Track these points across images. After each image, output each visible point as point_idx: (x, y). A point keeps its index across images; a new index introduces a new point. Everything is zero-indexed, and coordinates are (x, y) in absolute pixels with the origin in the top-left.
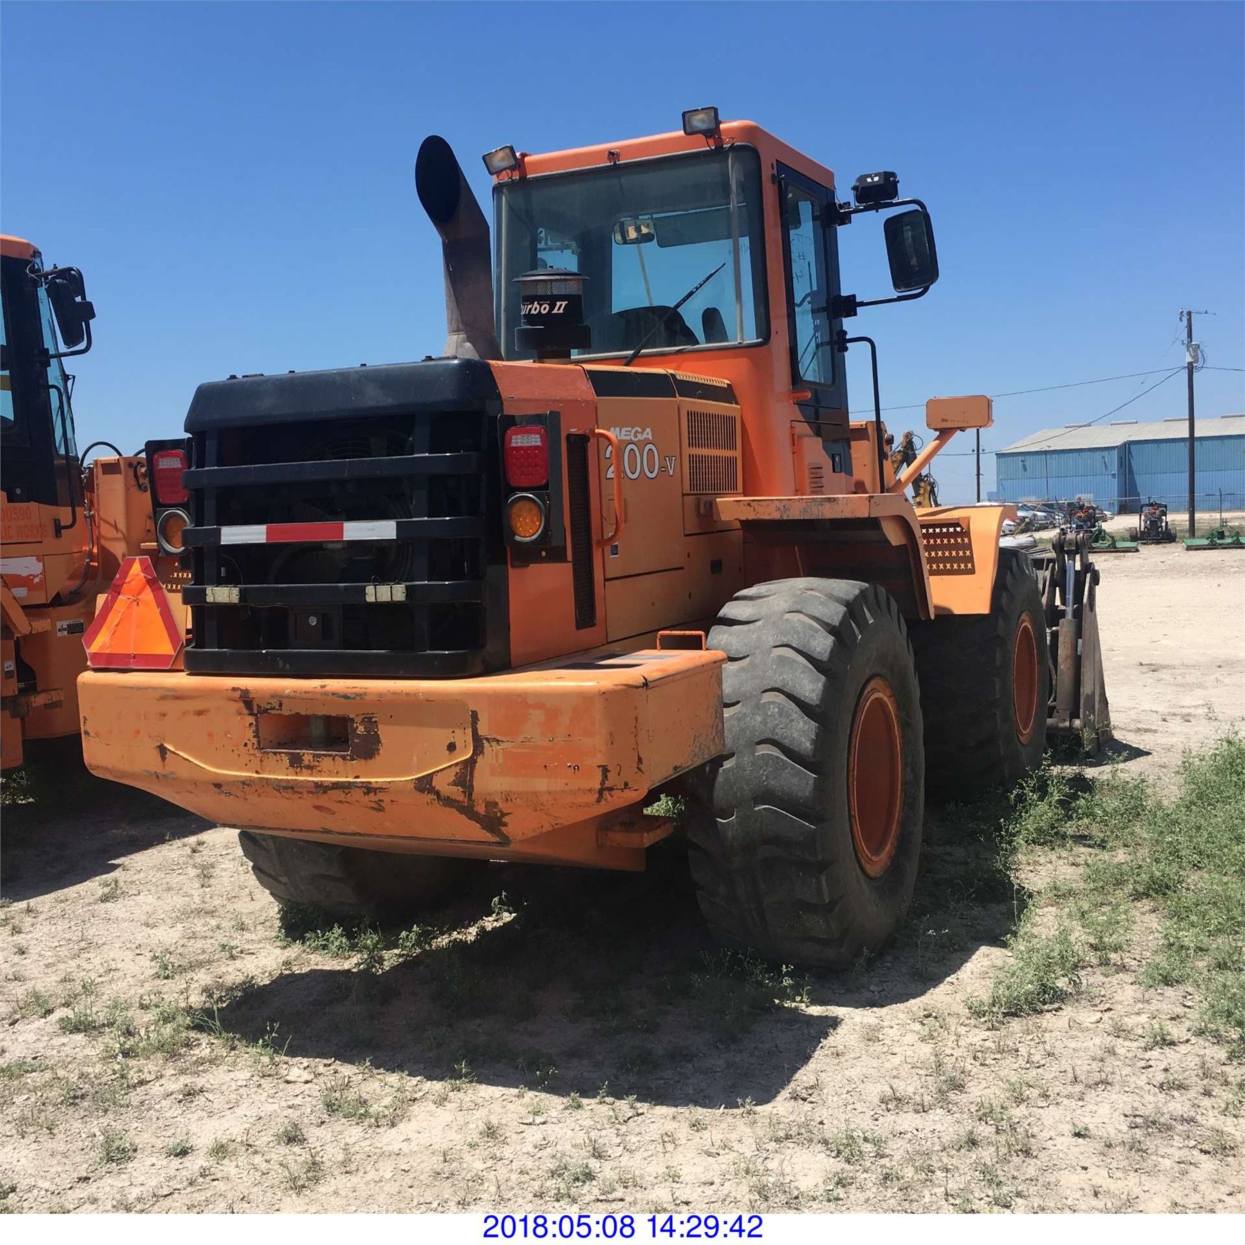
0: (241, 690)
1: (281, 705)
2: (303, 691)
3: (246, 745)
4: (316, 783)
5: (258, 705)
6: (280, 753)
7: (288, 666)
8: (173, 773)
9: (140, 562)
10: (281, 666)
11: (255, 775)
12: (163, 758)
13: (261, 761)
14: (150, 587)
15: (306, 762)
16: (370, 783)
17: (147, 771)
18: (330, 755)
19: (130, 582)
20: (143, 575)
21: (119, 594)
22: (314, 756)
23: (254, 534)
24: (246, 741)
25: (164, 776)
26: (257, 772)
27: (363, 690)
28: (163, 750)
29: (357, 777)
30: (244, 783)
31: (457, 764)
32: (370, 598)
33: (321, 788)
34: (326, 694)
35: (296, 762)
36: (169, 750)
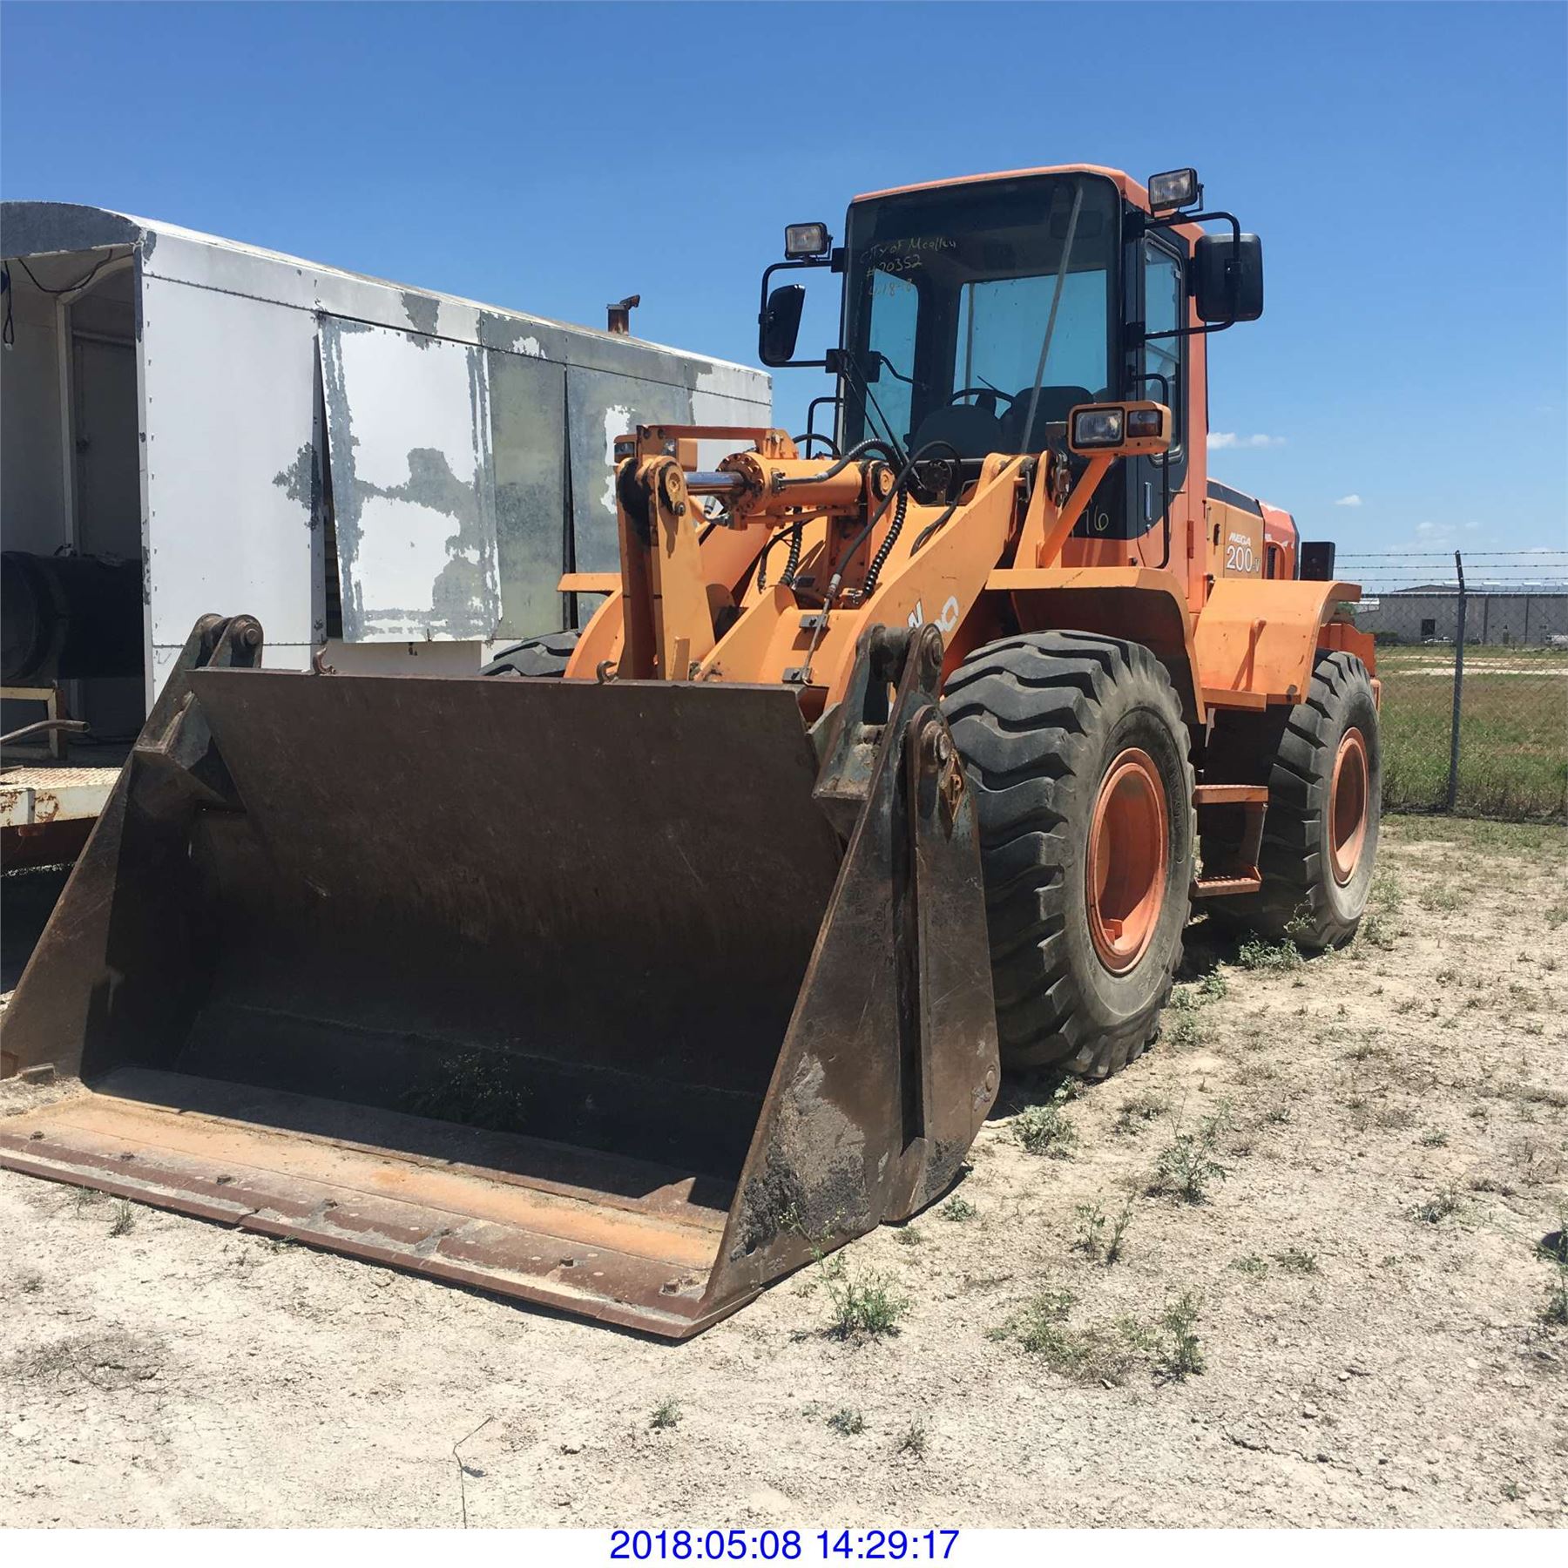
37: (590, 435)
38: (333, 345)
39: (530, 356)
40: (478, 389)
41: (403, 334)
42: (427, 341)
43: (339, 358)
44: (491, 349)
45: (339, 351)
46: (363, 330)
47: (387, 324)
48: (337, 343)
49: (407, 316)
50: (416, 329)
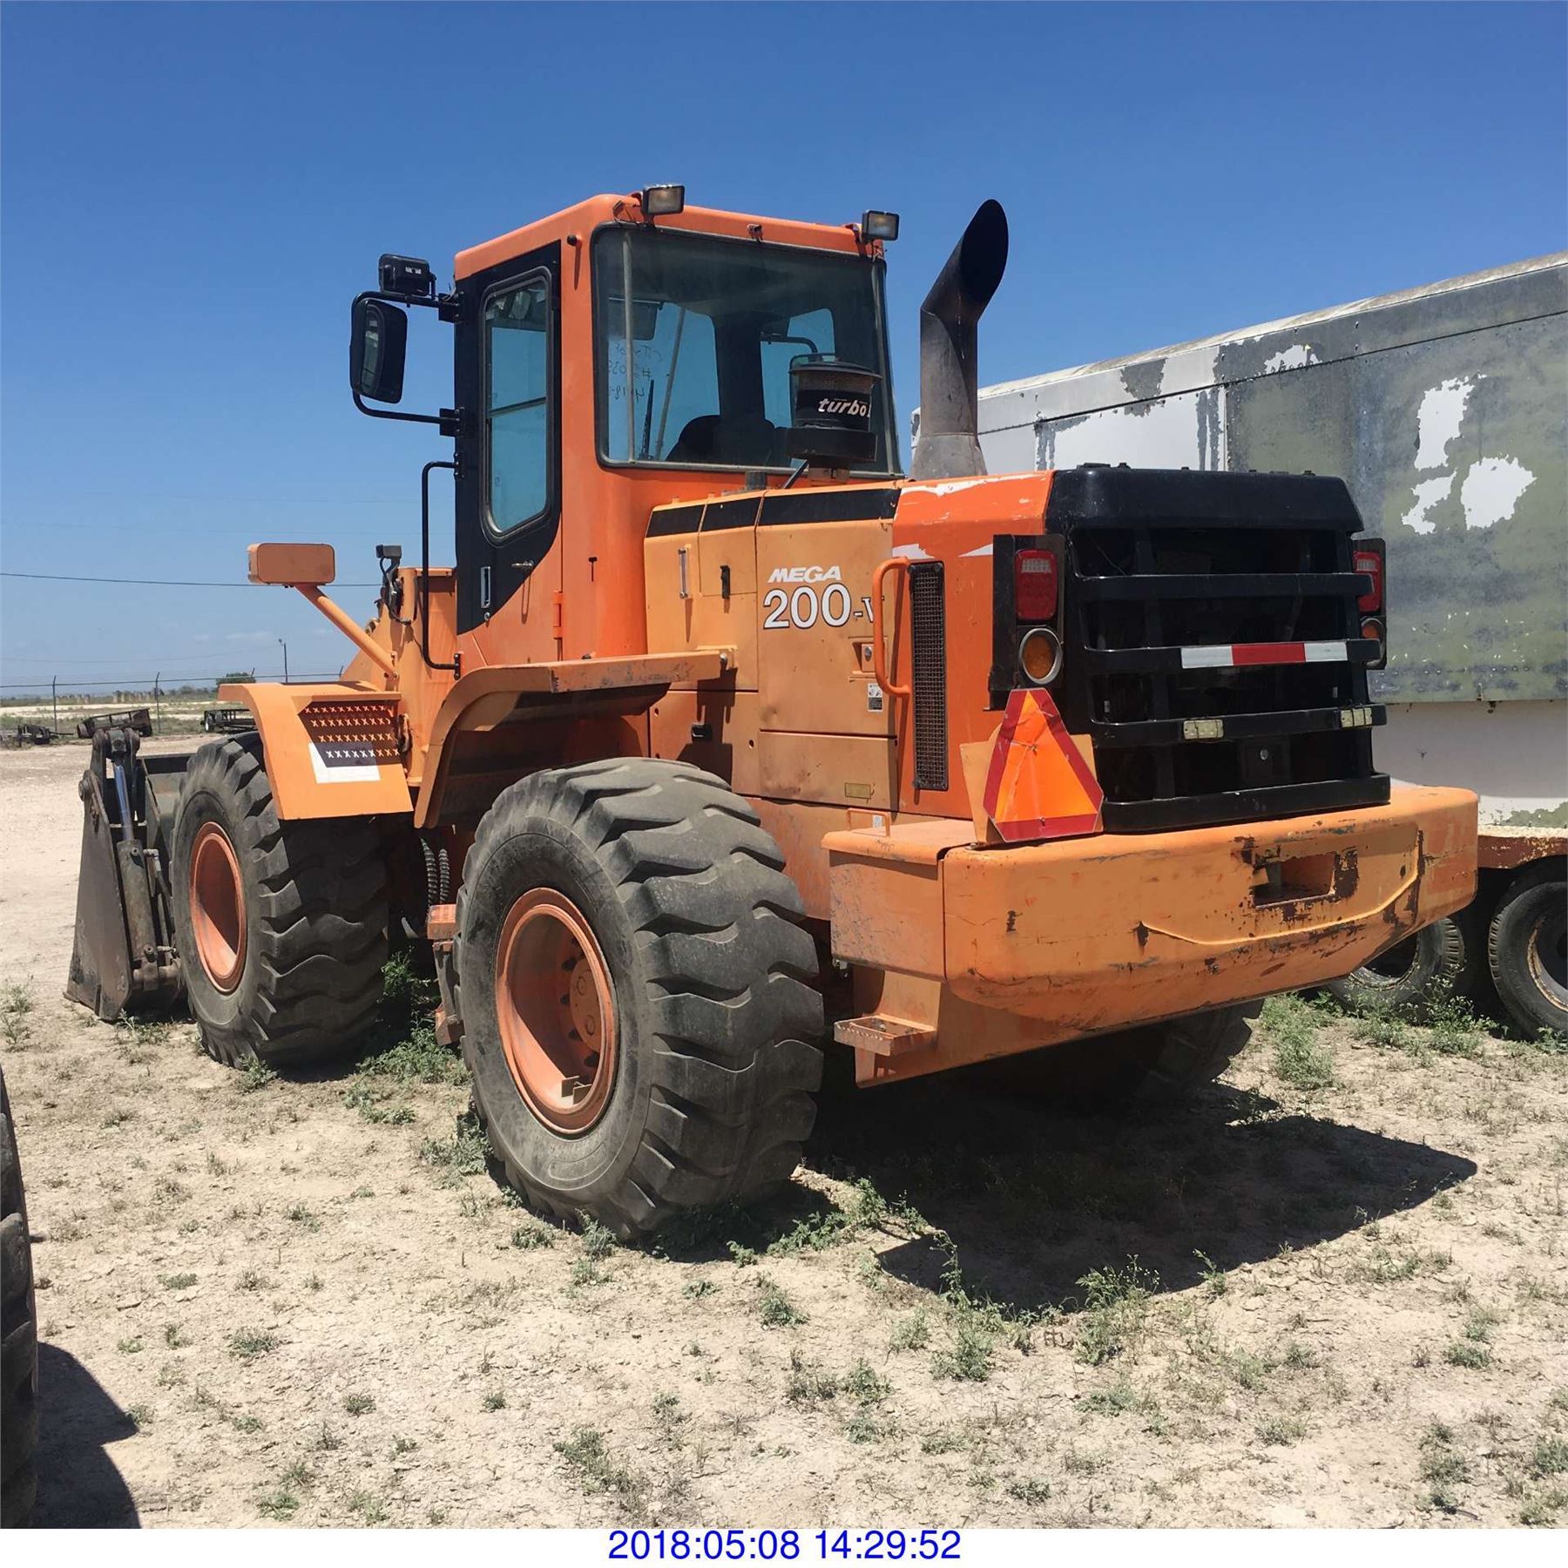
0: (1245, 839)
1: (1279, 851)
2: (1304, 830)
3: (1241, 905)
4: (1311, 933)
5: (1257, 855)
6: (1275, 907)
7: (1264, 807)
8: (1154, 959)
9: (1033, 696)
10: (1257, 808)
11: (1250, 939)
12: (1142, 942)
13: (1256, 921)
14: (1050, 729)
15: (1299, 913)
16: (1353, 922)
17: (1116, 965)
18: (1319, 900)
19: (1023, 723)
20: (1041, 713)
21: (1011, 739)
22: (1307, 903)
23: (1219, 656)
24: (1242, 900)
25: (1140, 966)
26: (1251, 935)
27: (1351, 823)
28: (1142, 933)
29: (1340, 919)
30: (1241, 951)
31: (1409, 888)
32: (1347, 723)
33: (1315, 937)
34: (1323, 831)
35: (1290, 915)
36: (1151, 931)
37: (1388, 436)
38: (1048, 448)
39: (1292, 370)
40: (1209, 433)
41: (1121, 410)
42: (1148, 406)
43: (1052, 457)
44: (1226, 385)
45: (1052, 451)
46: (1078, 422)
47: (1103, 406)
48: (1052, 445)
49: (1127, 390)
50: (1136, 399)
